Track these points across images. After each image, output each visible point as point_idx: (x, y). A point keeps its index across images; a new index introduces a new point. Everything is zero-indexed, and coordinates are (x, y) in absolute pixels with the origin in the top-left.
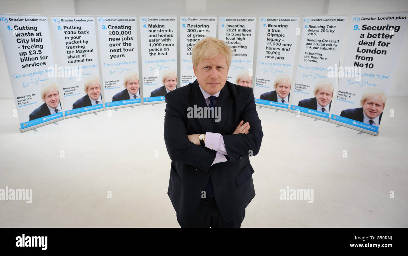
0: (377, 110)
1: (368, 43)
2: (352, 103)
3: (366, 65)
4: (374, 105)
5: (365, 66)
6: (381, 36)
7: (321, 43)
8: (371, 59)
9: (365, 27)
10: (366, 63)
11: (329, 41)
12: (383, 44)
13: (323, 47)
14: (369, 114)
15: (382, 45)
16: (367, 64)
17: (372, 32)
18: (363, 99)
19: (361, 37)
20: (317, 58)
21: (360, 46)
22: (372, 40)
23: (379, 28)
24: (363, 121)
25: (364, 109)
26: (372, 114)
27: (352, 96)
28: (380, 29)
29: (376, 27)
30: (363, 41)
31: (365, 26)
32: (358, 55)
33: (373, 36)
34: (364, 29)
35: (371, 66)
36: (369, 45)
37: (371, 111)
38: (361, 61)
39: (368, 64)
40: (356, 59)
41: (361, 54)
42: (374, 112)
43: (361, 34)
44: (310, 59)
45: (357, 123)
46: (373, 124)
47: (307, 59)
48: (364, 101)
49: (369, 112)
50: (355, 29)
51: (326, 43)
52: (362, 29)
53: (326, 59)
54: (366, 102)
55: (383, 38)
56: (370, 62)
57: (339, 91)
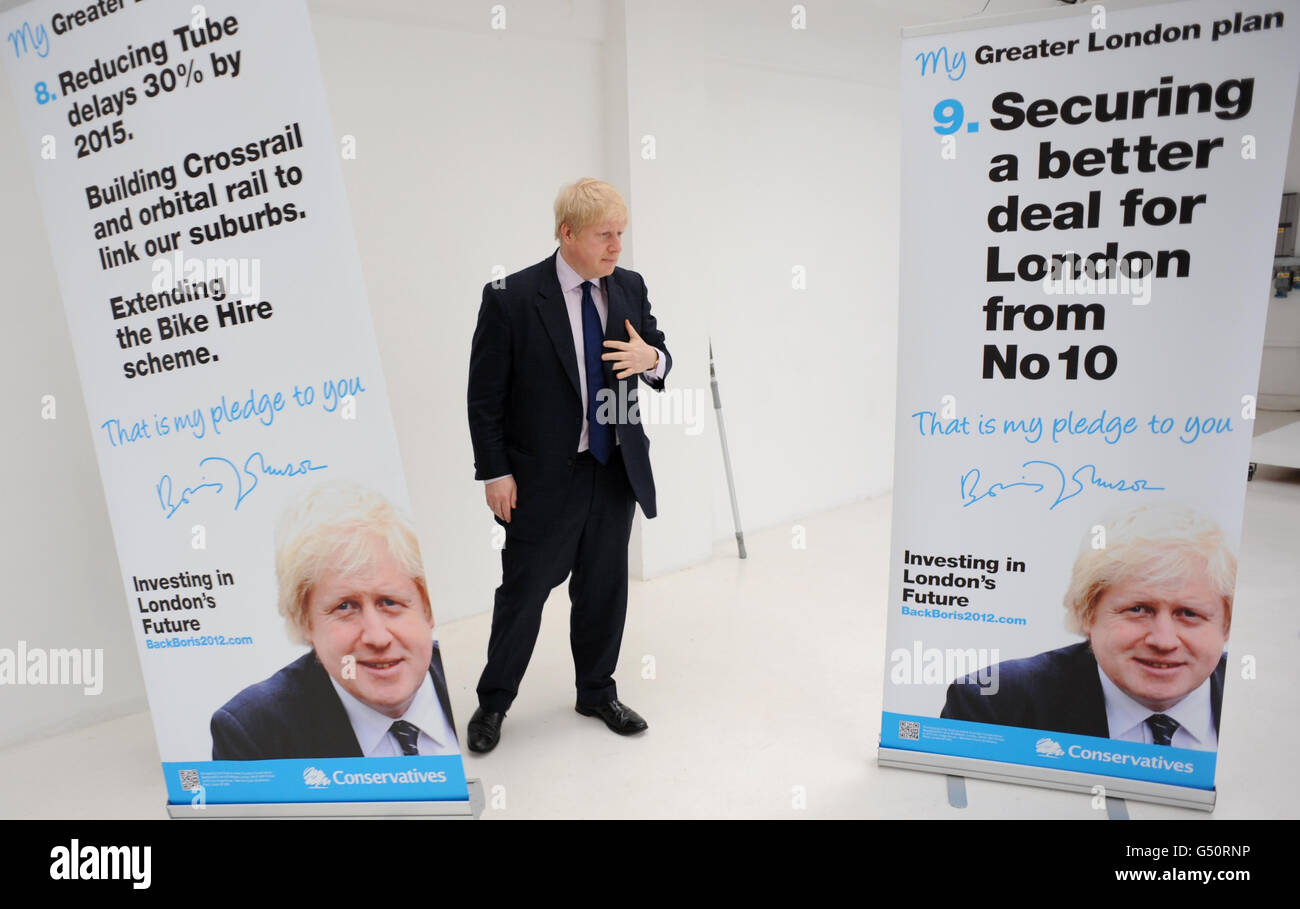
0: (1187, 645)
1: (1055, 214)
2: (1010, 621)
3: (1064, 362)
4: (1165, 618)
5: (1059, 367)
6: (1131, 159)
7: (180, 188)
8: (1090, 316)
9: (1009, 111)
10: (1065, 349)
11: (237, 157)
12: (1159, 212)
13: (208, 217)
14: (1135, 677)
15: (1149, 217)
16: (1071, 355)
17: (1067, 138)
18: (1082, 588)
19: (995, 176)
20: (201, 323)
21: (1003, 240)
22: (1074, 188)
23: (1111, 108)
24: (1104, 732)
25: (1098, 649)
26: (1157, 677)
27: (1002, 576)
28: (1120, 114)
29: (1084, 101)
30: (1013, 200)
31: (1008, 103)
32: (1000, 299)
33: (1082, 163)
34: (1007, 119)
35: (1101, 364)
36: (1059, 224)
37: (1147, 655)
38: (1026, 340)
39: (1074, 351)
40: (991, 325)
41: (1016, 293)
42: (1172, 658)
43: (996, 159)
44: (159, 348)
45: (1065, 748)
46: (1177, 740)
47: (137, 353)
48: (1094, 599)
49: (1133, 664)
50: (948, 125)
51: (221, 179)
52: (997, 124)
53: (264, 309)
54: (1106, 606)
55: (1152, 168)
56: (1086, 340)
57: (909, 558)
